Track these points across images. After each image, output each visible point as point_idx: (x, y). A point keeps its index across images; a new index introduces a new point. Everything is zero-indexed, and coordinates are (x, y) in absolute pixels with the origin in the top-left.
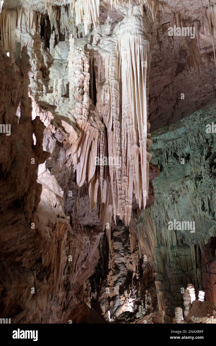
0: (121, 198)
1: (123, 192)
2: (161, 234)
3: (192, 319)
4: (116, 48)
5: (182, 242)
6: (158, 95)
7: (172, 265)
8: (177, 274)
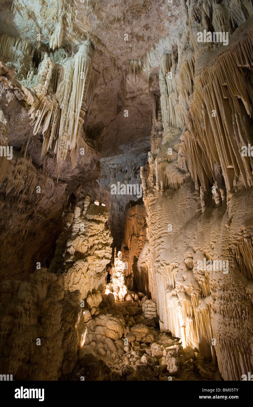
0: (61, 146)
1: (63, 142)
2: (113, 205)
3: (87, 217)
4: (73, 64)
5: (121, 209)
6: (108, 125)
7: (116, 218)
8: (118, 222)
